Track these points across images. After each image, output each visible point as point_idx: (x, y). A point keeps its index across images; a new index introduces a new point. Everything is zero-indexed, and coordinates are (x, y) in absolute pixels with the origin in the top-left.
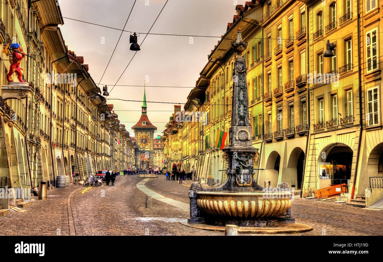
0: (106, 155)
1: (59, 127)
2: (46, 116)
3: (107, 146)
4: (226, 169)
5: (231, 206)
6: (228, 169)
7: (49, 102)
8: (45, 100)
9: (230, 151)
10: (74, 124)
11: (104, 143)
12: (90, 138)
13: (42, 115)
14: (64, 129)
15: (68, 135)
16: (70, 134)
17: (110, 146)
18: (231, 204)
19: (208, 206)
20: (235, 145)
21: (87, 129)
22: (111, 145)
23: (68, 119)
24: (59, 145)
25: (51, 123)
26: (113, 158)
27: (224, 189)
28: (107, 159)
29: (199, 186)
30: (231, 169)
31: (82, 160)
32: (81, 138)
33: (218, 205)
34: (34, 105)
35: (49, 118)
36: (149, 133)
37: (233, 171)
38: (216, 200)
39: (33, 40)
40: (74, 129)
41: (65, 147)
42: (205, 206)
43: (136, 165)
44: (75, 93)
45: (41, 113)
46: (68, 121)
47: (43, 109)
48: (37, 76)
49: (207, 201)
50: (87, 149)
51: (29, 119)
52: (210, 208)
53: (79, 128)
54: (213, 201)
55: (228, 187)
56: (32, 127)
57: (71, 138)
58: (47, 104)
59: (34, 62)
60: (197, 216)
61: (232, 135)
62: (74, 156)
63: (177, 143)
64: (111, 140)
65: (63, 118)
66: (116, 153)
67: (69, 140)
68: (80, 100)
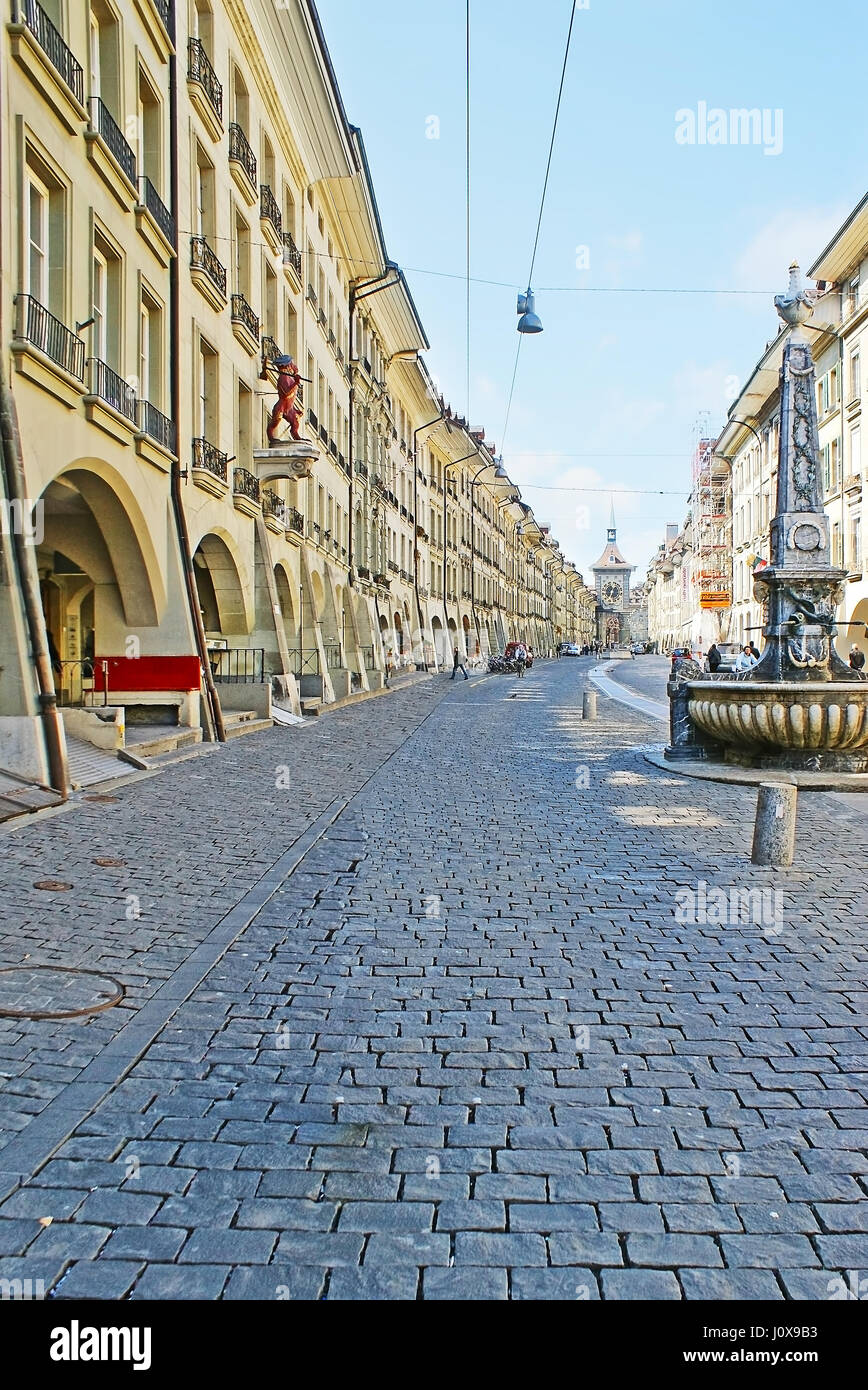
0: (538, 616)
1: (435, 560)
2: (403, 536)
3: (539, 599)
4: (765, 625)
5: (775, 718)
6: (768, 624)
7: (410, 509)
8: (400, 504)
9: (773, 577)
10: (469, 554)
11: (532, 594)
12: (502, 582)
13: (394, 534)
14: (447, 563)
15: (455, 575)
16: (461, 575)
17: (545, 599)
18: (774, 714)
19: (715, 717)
20: (786, 561)
21: (497, 566)
22: (549, 598)
23: (455, 545)
24: (436, 594)
25: (416, 551)
26: (552, 623)
27: (758, 674)
28: (540, 623)
29: (694, 668)
30: (775, 623)
31: (488, 625)
32: (485, 583)
33: (740, 715)
34: (370, 511)
35: (410, 542)
36: (620, 577)
37: (780, 630)
38: (734, 701)
39: (362, 376)
40: (467, 564)
41: (449, 598)
42: (708, 719)
43: (597, 637)
44: (468, 496)
45: (389, 529)
46: (455, 549)
47: (393, 519)
48: (374, 454)
49: (713, 704)
50: (496, 604)
51: (359, 538)
52: (719, 724)
53: (478, 563)
54: (728, 706)
55: (766, 671)
56: (366, 554)
57: (463, 582)
58: (404, 512)
59: (366, 424)
60: (689, 742)
61: (778, 537)
62: (469, 618)
63: (672, 593)
64: (548, 587)
65: (443, 543)
66: (558, 612)
67: (458, 586)
68: (479, 510)
